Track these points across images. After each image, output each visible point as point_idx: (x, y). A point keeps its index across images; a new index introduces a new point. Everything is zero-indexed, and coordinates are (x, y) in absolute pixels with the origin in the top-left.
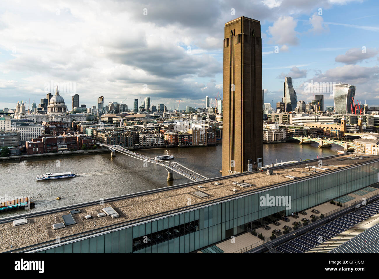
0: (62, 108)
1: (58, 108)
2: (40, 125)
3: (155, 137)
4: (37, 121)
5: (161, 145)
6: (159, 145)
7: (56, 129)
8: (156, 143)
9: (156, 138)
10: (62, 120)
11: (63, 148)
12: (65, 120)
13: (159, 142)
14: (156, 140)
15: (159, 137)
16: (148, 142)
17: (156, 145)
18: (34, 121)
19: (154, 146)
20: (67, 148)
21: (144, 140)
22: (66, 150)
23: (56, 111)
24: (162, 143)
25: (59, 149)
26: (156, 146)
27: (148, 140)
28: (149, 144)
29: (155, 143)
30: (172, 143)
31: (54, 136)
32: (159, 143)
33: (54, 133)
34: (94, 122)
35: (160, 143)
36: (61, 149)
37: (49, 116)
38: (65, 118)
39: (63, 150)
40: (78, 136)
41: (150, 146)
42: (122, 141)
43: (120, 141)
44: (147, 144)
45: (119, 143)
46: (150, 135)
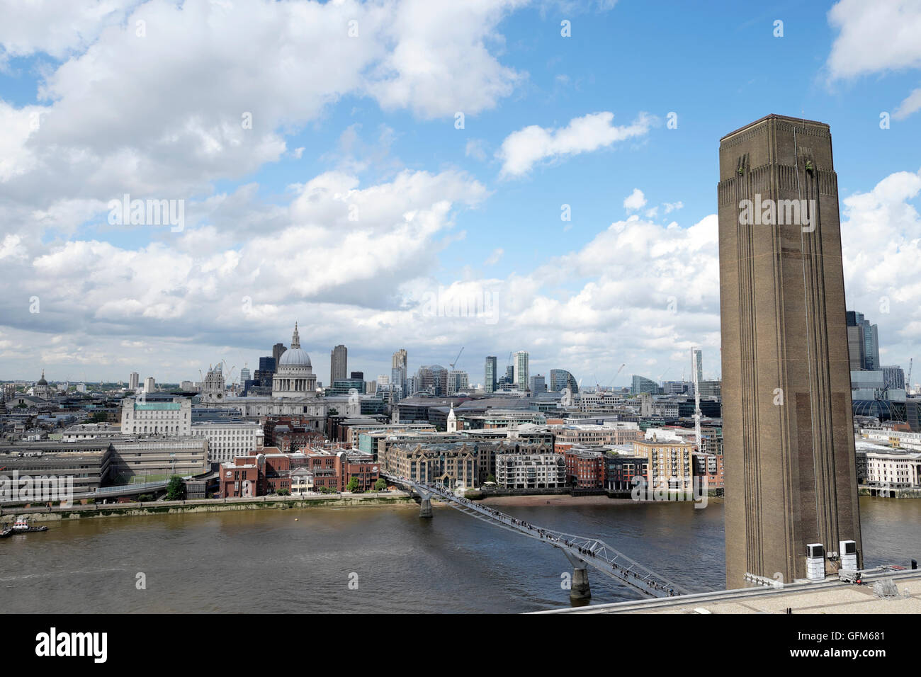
0: (305, 380)
1: (297, 380)
2: (254, 423)
3: (540, 464)
4: (248, 414)
5: (556, 486)
6: (552, 485)
7: (288, 434)
8: (544, 479)
9: (541, 467)
10: (305, 410)
11: (303, 483)
12: (312, 412)
13: (552, 477)
14: (541, 472)
15: (552, 463)
16: (521, 477)
17: (541, 485)
18: (241, 414)
19: (536, 487)
20: (311, 486)
21: (509, 470)
22: (309, 489)
23: (293, 387)
24: (559, 479)
25: (293, 486)
26: (542, 490)
27: (520, 472)
28: (522, 483)
29: (539, 480)
30: (589, 482)
31: (285, 452)
32: (552, 482)
33: (286, 446)
34: (381, 418)
35: (554, 479)
36: (298, 486)
37: (276, 401)
38: (311, 407)
39: (303, 490)
40: (339, 454)
41: (525, 487)
42: (450, 471)
43: (446, 470)
44: (518, 483)
45: (443, 478)
46: (524, 457)
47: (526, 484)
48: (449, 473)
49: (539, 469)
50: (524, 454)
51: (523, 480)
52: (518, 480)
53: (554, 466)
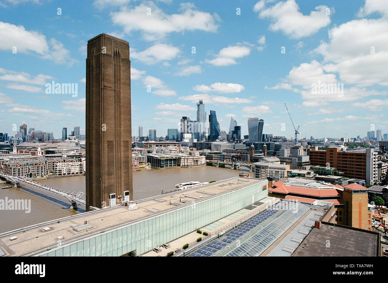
5: (79, 173)
8: (74, 171)
9: (73, 167)
13: (77, 170)
14: (73, 169)
16: (64, 171)
17: (73, 173)
19: (71, 174)
21: (59, 169)
24: (80, 171)
26: (73, 175)
27: (64, 169)
29: (72, 171)
32: (77, 172)
41: (66, 174)
42: (33, 171)
43: (31, 171)
44: (63, 173)
45: (29, 173)
46: (66, 164)
47: (66, 173)
48: (32, 172)
49: (72, 168)
50: (66, 163)
51: (65, 172)
52: (63, 172)
53: (78, 166)
